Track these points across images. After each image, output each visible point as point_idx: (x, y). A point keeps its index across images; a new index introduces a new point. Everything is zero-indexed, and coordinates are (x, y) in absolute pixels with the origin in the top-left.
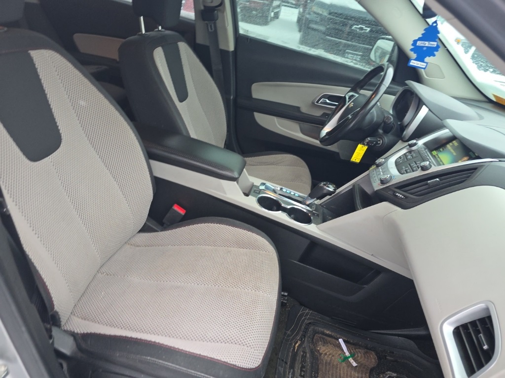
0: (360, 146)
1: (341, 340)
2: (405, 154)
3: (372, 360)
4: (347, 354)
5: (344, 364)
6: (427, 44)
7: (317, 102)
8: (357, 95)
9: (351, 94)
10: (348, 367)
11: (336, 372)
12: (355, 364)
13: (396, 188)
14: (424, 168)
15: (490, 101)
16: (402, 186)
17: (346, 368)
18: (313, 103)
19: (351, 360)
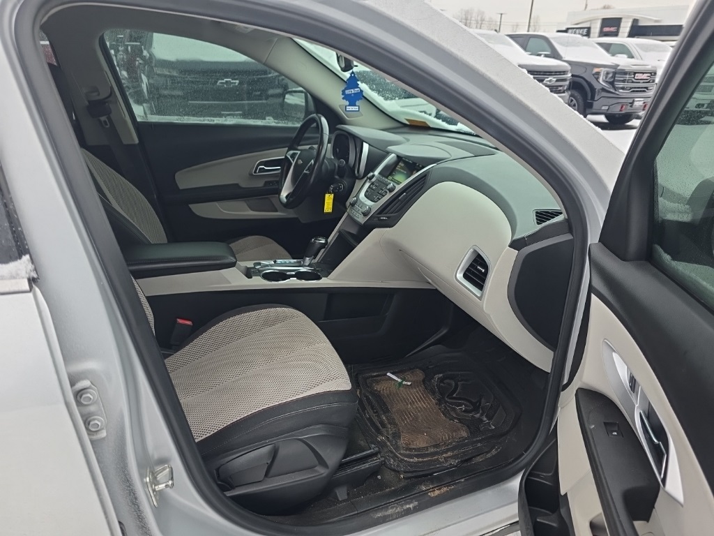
0: (327, 195)
1: (388, 374)
2: (369, 187)
3: (420, 375)
4: (399, 380)
5: (401, 389)
6: (353, 91)
7: (255, 172)
8: (299, 152)
9: (291, 152)
10: (405, 388)
11: (399, 397)
12: (409, 383)
13: (378, 214)
14: (391, 190)
15: (405, 125)
16: (382, 210)
17: (404, 390)
18: (251, 175)
19: (404, 383)
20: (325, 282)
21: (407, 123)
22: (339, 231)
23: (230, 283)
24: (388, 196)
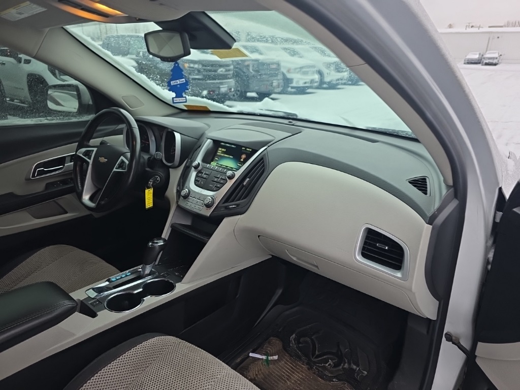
0: (147, 191)
1: (251, 355)
2: (197, 176)
3: (277, 343)
4: (264, 357)
5: (271, 366)
6: (178, 82)
7: (33, 176)
8: (95, 149)
10: (274, 364)
11: (275, 377)
12: (276, 357)
13: (224, 203)
15: (182, 111)
16: (228, 198)
17: (274, 367)
19: (270, 358)
20: (182, 288)
21: (185, 108)
22: (173, 227)
23: (74, 335)
24: (229, 184)
